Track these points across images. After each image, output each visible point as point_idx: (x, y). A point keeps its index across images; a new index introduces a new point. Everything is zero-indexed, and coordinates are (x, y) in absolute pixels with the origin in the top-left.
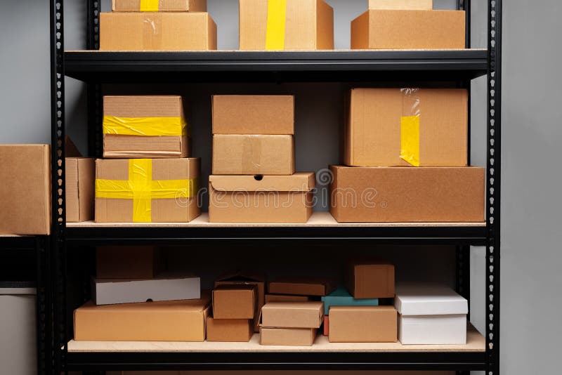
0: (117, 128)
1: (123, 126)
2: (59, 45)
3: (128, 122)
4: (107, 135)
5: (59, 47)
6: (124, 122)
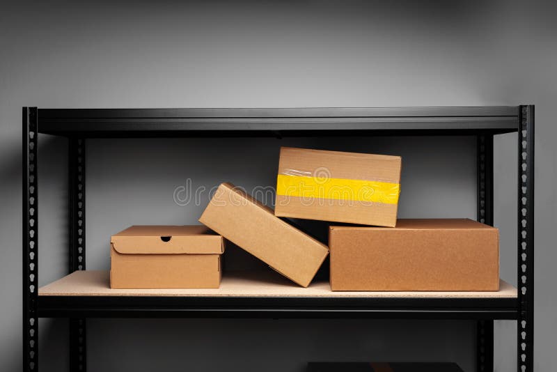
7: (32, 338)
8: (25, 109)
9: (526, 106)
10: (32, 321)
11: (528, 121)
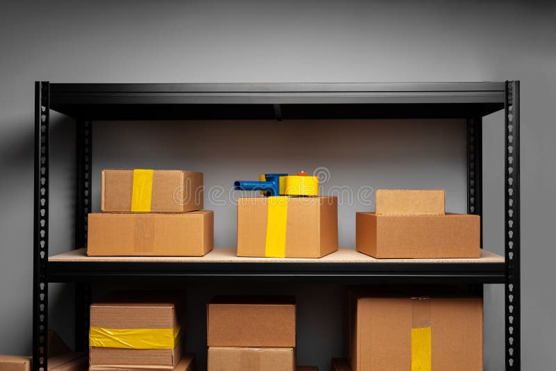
0: (103, 340)
1: (111, 338)
2: (42, 254)
3: (116, 334)
4: (94, 347)
5: (43, 257)
6: (112, 333)
7: (42, 302)
8: (37, 83)
9: (512, 82)
10: (42, 286)
11: (514, 96)
